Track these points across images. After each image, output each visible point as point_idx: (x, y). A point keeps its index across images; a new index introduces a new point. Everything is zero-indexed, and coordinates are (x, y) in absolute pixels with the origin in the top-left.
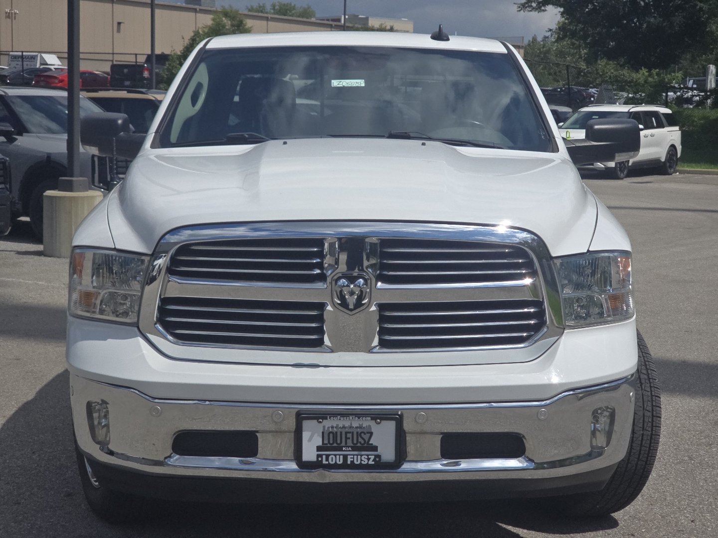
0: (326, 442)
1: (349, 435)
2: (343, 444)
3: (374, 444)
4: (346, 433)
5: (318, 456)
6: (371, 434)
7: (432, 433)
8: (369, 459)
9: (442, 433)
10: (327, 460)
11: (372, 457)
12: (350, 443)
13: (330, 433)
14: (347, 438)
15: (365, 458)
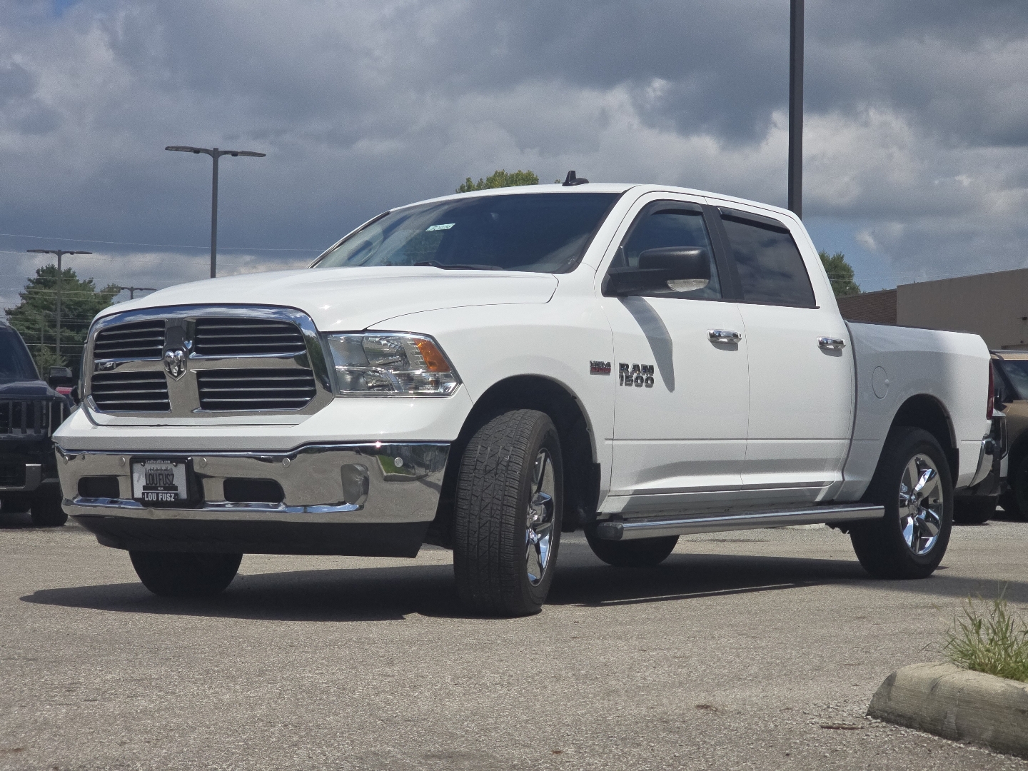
0: (148, 482)
1: (161, 477)
2: (158, 485)
3: (176, 484)
4: (159, 475)
5: (143, 494)
6: (173, 475)
7: (219, 477)
8: (171, 496)
9: (223, 477)
10: (147, 497)
11: (173, 495)
12: (162, 485)
13: (150, 474)
14: (160, 480)
15: (168, 497)
